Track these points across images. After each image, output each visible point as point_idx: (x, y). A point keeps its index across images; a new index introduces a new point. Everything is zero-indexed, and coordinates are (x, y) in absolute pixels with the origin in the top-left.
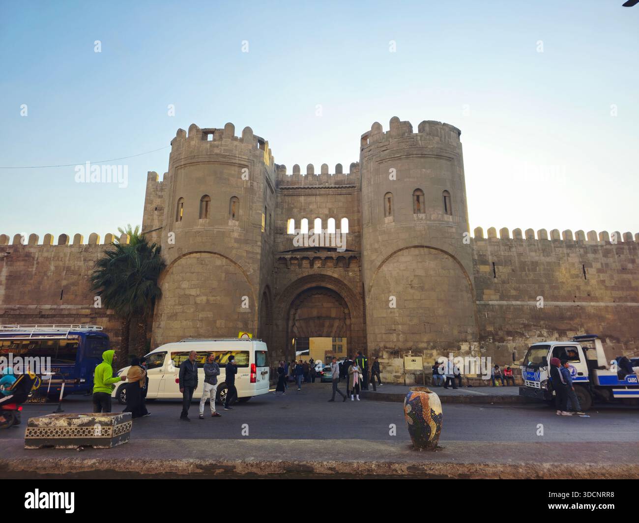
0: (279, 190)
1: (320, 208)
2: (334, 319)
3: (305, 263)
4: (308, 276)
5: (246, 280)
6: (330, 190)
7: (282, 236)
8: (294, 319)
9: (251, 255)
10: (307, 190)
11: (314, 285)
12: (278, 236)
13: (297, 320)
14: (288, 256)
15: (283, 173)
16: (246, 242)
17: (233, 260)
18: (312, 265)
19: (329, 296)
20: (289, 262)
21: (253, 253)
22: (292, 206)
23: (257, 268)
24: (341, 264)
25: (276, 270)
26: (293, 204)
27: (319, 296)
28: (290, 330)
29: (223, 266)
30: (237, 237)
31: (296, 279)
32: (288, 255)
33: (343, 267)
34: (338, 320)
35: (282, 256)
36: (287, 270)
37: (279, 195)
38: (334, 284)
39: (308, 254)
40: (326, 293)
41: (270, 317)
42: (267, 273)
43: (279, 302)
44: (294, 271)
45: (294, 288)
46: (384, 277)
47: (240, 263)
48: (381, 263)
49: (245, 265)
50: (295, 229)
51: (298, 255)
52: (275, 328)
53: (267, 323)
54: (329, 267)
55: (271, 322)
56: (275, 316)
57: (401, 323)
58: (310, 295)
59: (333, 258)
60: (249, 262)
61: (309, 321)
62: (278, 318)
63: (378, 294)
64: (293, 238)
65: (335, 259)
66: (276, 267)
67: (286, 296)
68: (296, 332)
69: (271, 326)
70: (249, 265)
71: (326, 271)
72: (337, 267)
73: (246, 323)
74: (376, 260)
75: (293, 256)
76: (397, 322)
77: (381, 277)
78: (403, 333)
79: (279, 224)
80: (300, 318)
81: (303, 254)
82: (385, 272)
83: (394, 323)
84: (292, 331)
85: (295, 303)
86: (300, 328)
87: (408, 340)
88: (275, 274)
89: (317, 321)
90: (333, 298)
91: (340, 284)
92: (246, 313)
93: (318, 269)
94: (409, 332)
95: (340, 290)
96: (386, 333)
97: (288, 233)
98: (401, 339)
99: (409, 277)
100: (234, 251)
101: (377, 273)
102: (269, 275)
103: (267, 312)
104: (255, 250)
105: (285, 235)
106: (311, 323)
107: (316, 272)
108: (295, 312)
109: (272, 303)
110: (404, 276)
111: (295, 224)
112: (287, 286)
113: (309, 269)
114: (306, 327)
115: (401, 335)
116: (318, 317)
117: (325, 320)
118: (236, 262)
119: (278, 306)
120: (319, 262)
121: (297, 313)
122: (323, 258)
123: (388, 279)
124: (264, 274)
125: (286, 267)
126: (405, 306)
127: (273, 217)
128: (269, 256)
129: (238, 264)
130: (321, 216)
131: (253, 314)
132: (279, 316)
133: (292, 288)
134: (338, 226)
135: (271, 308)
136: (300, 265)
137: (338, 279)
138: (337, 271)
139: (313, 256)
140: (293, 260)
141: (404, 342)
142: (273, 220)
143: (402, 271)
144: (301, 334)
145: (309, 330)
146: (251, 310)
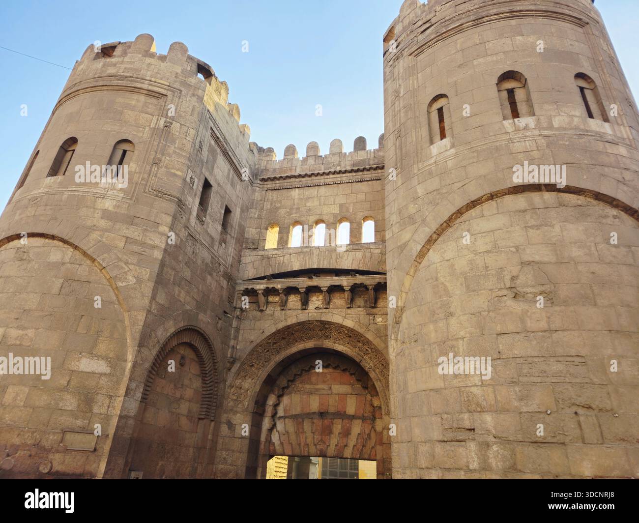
0: (259, 182)
1: (324, 205)
2: (352, 418)
3: (294, 301)
4: (299, 324)
5: (115, 298)
6: (344, 175)
7: (254, 253)
8: (274, 416)
9: (136, 248)
10: (304, 179)
11: (310, 344)
12: (247, 252)
13: (280, 418)
14: (261, 286)
15: (268, 158)
16: (131, 220)
17: (88, 252)
18: (305, 303)
19: (344, 370)
20: (262, 299)
21: (142, 244)
22: (278, 205)
23: (146, 277)
24: (360, 301)
25: (238, 313)
26: (280, 202)
28: (263, 438)
29: (63, 264)
30: (110, 208)
31: (274, 330)
32: (262, 284)
33: (365, 307)
34: (361, 421)
35: (250, 287)
36: (259, 313)
37: (258, 189)
38: (348, 344)
39: (298, 281)
40: (336, 365)
41: (209, 403)
42: (194, 304)
43: (239, 377)
44: (272, 315)
45: (270, 350)
46: (433, 279)
47: (103, 260)
48: (425, 245)
49: (118, 266)
50: (278, 241)
51: (279, 284)
52: (224, 429)
53: (201, 417)
54: (337, 308)
55: (213, 415)
56: (225, 403)
57: (492, 408)
58: (307, 369)
59: (344, 288)
60: (129, 262)
61: (303, 421)
62: (235, 409)
63: (420, 325)
64: (273, 255)
65: (347, 288)
66: (238, 308)
67: (253, 366)
68: (276, 443)
69: (213, 424)
70: (128, 267)
71: (330, 314)
72: (352, 308)
73: (87, 400)
74: (411, 241)
75: (271, 286)
76: (478, 405)
77: (427, 280)
78: (500, 440)
79: (252, 234)
80: (285, 413)
81: (288, 282)
82: (435, 265)
83: (469, 408)
84: (269, 441)
85: (278, 382)
86: (284, 434)
87: (519, 467)
88: (234, 320)
89: (318, 422)
90: (351, 374)
91: (359, 341)
92: (96, 373)
93: (316, 311)
94: (520, 437)
95: (360, 355)
96: (446, 440)
97: (266, 248)
98: (495, 462)
99: (505, 269)
100: (95, 235)
101: (414, 274)
102: (209, 312)
103: (204, 393)
104: (150, 239)
105: (260, 250)
106: (307, 426)
107: (313, 317)
108: (278, 402)
109: (217, 376)
110: (488, 269)
111: (280, 232)
112: (255, 344)
113: (300, 312)
114: (296, 432)
115: (495, 448)
116: (321, 413)
117: (335, 421)
118: (95, 257)
119: (238, 384)
120: (317, 298)
121: (281, 404)
122: (324, 289)
123: (443, 283)
124: (181, 301)
125: (257, 308)
126: (499, 352)
127: (238, 217)
128: (211, 275)
129: (99, 263)
130: (325, 218)
131: (115, 379)
132: (238, 405)
133: (268, 351)
134: (355, 233)
135: (216, 385)
136: (283, 305)
137: (354, 330)
138: (353, 314)
139: (306, 287)
140: (272, 295)
141: (507, 473)
142: (237, 222)
143: (482, 256)
144: (285, 447)
145: (302, 440)
146: (110, 368)
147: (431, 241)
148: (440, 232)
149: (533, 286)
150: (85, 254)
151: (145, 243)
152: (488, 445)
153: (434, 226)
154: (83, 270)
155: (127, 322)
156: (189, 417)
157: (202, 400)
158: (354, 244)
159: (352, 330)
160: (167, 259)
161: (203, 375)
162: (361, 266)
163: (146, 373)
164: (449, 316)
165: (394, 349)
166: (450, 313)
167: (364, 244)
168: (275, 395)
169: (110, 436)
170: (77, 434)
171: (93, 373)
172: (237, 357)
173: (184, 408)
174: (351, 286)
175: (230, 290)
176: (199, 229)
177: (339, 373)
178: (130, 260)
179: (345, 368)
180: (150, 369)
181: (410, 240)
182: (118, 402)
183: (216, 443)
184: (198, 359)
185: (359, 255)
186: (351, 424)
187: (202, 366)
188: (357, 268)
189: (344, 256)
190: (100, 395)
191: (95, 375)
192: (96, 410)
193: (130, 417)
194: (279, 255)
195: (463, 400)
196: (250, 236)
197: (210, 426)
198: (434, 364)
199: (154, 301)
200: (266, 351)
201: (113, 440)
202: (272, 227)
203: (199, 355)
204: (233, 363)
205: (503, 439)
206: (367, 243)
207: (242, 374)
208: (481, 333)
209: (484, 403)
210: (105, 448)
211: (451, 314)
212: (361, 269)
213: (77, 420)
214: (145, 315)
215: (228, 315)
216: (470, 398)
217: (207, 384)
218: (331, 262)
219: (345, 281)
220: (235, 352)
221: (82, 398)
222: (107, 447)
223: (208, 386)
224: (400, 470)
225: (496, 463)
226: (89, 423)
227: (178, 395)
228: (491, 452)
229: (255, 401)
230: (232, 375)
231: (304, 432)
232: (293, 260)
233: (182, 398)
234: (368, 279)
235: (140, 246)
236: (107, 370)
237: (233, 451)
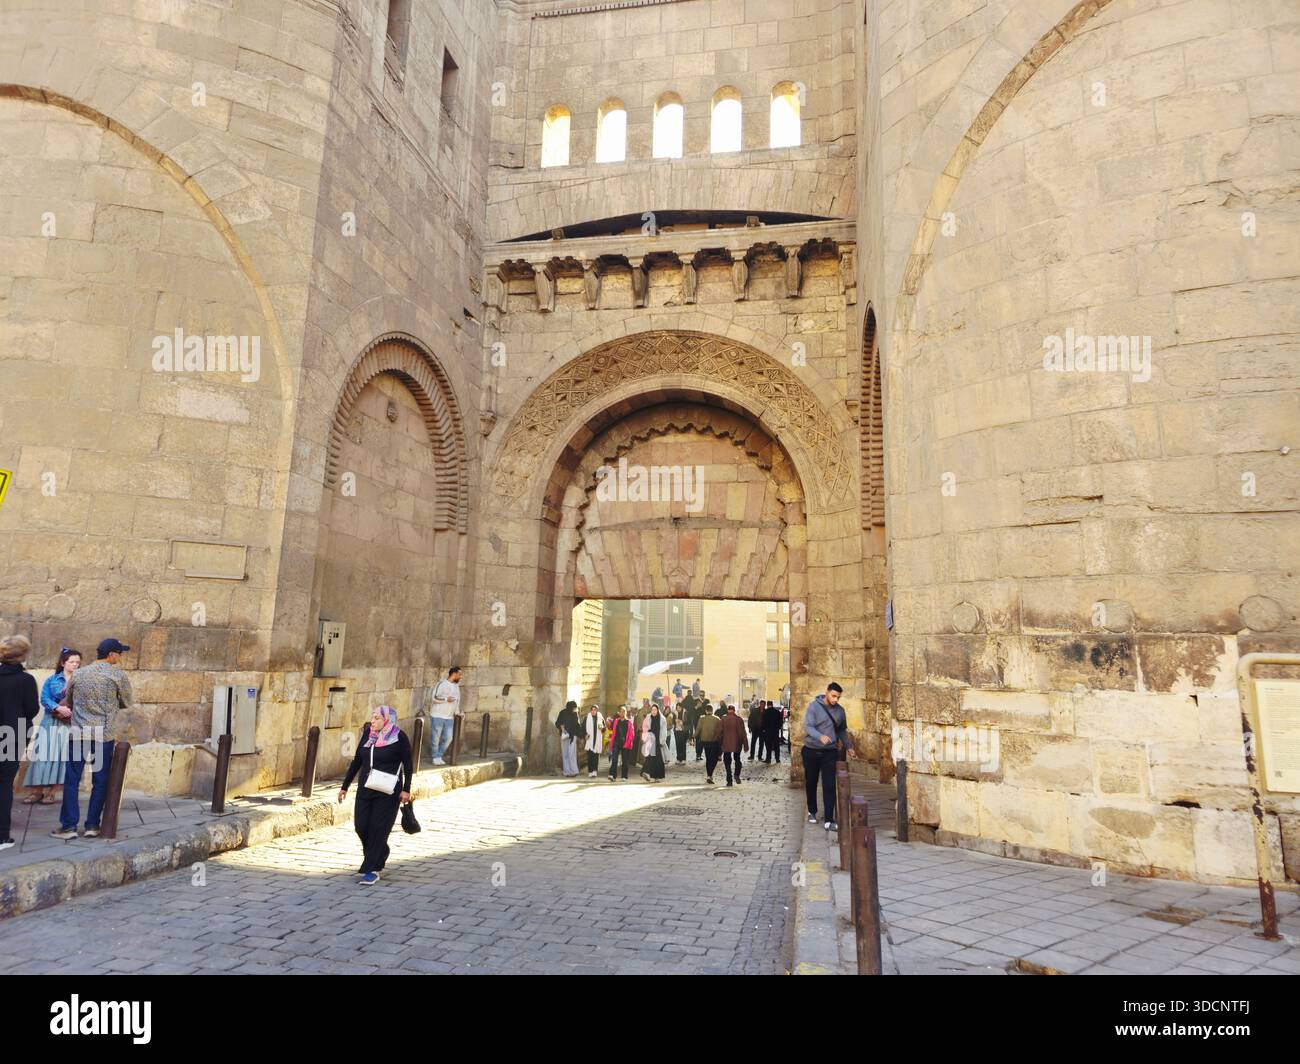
1: (678, 54)
2: (739, 525)
3: (616, 286)
4: (630, 339)
5: (228, 254)
7: (517, 177)
8: (580, 526)
9: (259, 132)
11: (652, 384)
12: (501, 175)
13: (593, 530)
14: (539, 255)
16: (233, 55)
18: (641, 293)
19: (721, 437)
20: (543, 284)
21: (272, 121)
22: (565, 57)
23: (294, 205)
24: (764, 285)
25: (494, 317)
26: (569, 49)
27: (681, 438)
28: (561, 567)
29: (86, 165)
30: (175, 22)
31: (575, 353)
32: (543, 249)
33: (776, 297)
34: (756, 530)
35: (515, 258)
36: (539, 318)
37: (512, 14)
38: (736, 379)
39: (624, 242)
40: (705, 426)
41: (453, 500)
42: (405, 285)
43: (508, 450)
44: (569, 321)
45: (569, 397)
46: (1011, 179)
47: (185, 157)
48: (997, 96)
49: (221, 173)
50: (572, 147)
51: (584, 250)
52: (486, 550)
53: (439, 526)
54: (715, 302)
55: (463, 523)
56: (483, 502)
57: (1151, 450)
58: (643, 435)
59: (732, 254)
60: (248, 165)
61: (639, 534)
62: (504, 514)
63: (971, 290)
64: (562, 181)
65: (738, 256)
66: (493, 306)
67: (533, 428)
68: (587, 577)
69: (464, 539)
70: (248, 178)
71: (699, 316)
72: (747, 300)
73: (211, 478)
74: (957, 90)
75: (563, 255)
76: (1115, 446)
77: (994, 184)
78: (1164, 514)
79: (507, 131)
80: (602, 521)
81: (603, 243)
82: (1020, 143)
83: (1093, 455)
84: (573, 573)
85: (584, 463)
86: (603, 560)
87: (1205, 562)
88: (486, 333)
89: (669, 533)
90: (737, 444)
91: (761, 373)
92: (218, 422)
93: (668, 310)
94: (1212, 505)
95: (761, 403)
96: (1030, 523)
97: (543, 166)
98: (1149, 555)
99: (1207, 137)
100: (150, 93)
101: (961, 172)
102: (435, 307)
103: (441, 480)
104: (286, 107)
105: (530, 171)
106: (647, 541)
107: (660, 323)
108: (586, 501)
109: (463, 446)
110: (1163, 140)
111: (574, 126)
112: (535, 383)
113: (632, 312)
114: (626, 555)
115: (1150, 529)
116: (675, 519)
117: (704, 531)
118: (161, 148)
119: (505, 465)
120: (669, 281)
121: (592, 505)
122: (687, 259)
123: (1039, 186)
124: (376, 274)
125: (534, 307)
126: (1177, 332)
127: (474, 85)
128: (432, 221)
129: (174, 164)
130: (682, 87)
131: (262, 435)
132: (509, 505)
133: (564, 398)
134: (755, 125)
135: (463, 465)
136: (592, 301)
137: (752, 348)
138: (750, 313)
139: (644, 254)
140: (565, 277)
141: (1175, 576)
142: (471, 98)
143: (1149, 110)
144: (607, 582)
145: (638, 569)
146: (248, 412)
147: (1012, 84)
148: (1035, 60)
149: (1275, 175)
150: (133, 140)
151: (276, 119)
152: (1134, 525)
154: (138, 181)
155: (267, 312)
156: (417, 523)
157: (438, 493)
158: (754, 151)
159: (747, 349)
160: (335, 163)
161: (437, 443)
162: (770, 202)
163: (328, 427)
164: (1051, 263)
165: (899, 352)
166: (1056, 255)
167: (776, 149)
168: (581, 488)
169: (272, 551)
170: (201, 547)
171: (211, 421)
172: (500, 409)
173: (405, 506)
174: (749, 250)
175: (472, 262)
176: (393, 98)
177: (711, 441)
178: (248, 160)
179: (722, 431)
180: (334, 419)
181: (953, 88)
182: (278, 484)
183: (474, 576)
184: (422, 410)
185: (766, 176)
186: (737, 537)
187: (432, 424)
188: (761, 208)
189: (731, 180)
190: (235, 468)
191: (218, 426)
192: (232, 498)
193: (306, 514)
194: (578, 182)
195: (1078, 440)
196: (504, 137)
197: (458, 543)
198: (1008, 373)
199: (320, 265)
200: (559, 398)
201: (281, 558)
202: (553, 115)
203: (424, 402)
204: (492, 421)
205: (1171, 510)
206: (785, 149)
207: (513, 444)
208: (1134, 292)
209: (1132, 442)
210: (265, 574)
211: (1059, 258)
212: (770, 209)
213: (196, 518)
214: (306, 296)
215: (473, 320)
216: (1097, 435)
217: (446, 462)
218: (701, 195)
219: (735, 240)
220: (494, 401)
221: (198, 473)
222: (270, 572)
223: (448, 465)
224: (910, 590)
225: (1152, 557)
226: (223, 526)
227: (391, 481)
228: (1140, 539)
229: (542, 498)
230: (493, 447)
231: (642, 555)
232: (609, 193)
233: (398, 487)
234: (785, 232)
235: (267, 126)
236: (243, 416)
237: (507, 590)
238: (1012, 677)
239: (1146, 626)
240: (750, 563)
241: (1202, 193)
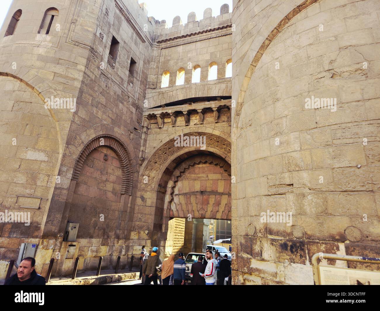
0: (156, 44)
1: (200, 54)
2: (222, 194)
3: (181, 120)
4: (184, 135)
6: (213, 32)
7: (154, 91)
8: (172, 194)
9: (62, 80)
10: (186, 39)
12: (150, 91)
13: (176, 195)
14: (158, 112)
15: (162, 27)
16: (57, 61)
17: (29, 83)
18: (188, 121)
19: (216, 165)
20: (160, 120)
21: (66, 77)
22: (169, 58)
24: (224, 118)
25: (145, 130)
26: (170, 56)
27: (204, 165)
28: (165, 207)
29: (14, 91)
30: (43, 54)
31: (168, 140)
32: (159, 110)
33: (228, 121)
34: (227, 196)
35: (151, 113)
36: (159, 130)
37: (155, 48)
38: (217, 147)
39: (182, 107)
40: (211, 162)
41: (127, 185)
42: (110, 121)
43: (148, 169)
44: (167, 131)
45: (167, 153)
46: (264, 76)
47: (39, 88)
48: (259, 51)
49: (49, 91)
50: (169, 82)
51: (170, 110)
52: (139, 201)
53: (122, 193)
54: (209, 123)
55: (131, 192)
56: (139, 185)
57: (309, 167)
58: (192, 164)
59: (213, 109)
60: (57, 89)
61: (190, 197)
62: (146, 189)
63: (254, 113)
64: (166, 91)
65: (214, 109)
66: (145, 127)
67: (156, 162)
68: (174, 210)
69: (131, 197)
70: (57, 93)
71: (204, 127)
72: (219, 122)
73: (33, 178)
75: (164, 111)
76: (297, 165)
77: (260, 78)
78: (314, 191)
79: (152, 79)
80: (179, 192)
81: (176, 108)
82: (267, 64)
83: (289, 168)
84: (169, 209)
85: (174, 173)
86: (179, 205)
87: (330, 211)
88: (143, 135)
89: (199, 197)
90: (221, 167)
91: (224, 144)
92: (38, 161)
93: (195, 126)
94: (332, 188)
95: (225, 154)
96: (270, 194)
97: (161, 87)
98: (309, 208)
99: (325, 55)
100: (33, 72)
101: (251, 76)
102: (122, 127)
103: (124, 178)
104: (71, 74)
105: (158, 89)
106: (193, 199)
107: (193, 130)
108: (174, 185)
109: (132, 168)
110: (310, 58)
111: (170, 76)
112: (156, 149)
113: (185, 127)
114: (186, 204)
115: (310, 197)
116: (202, 192)
117: (211, 196)
118: (33, 86)
119: (147, 174)
120: (196, 118)
121: (176, 187)
122: (199, 111)
123: (272, 77)
124: (99, 118)
125: (157, 127)
126: (316, 123)
127: (142, 67)
128: (123, 103)
129: (36, 90)
130: (200, 63)
131: (51, 165)
132: (148, 186)
133: (166, 153)
134: (221, 72)
135: (132, 174)
136: (174, 124)
138: (219, 126)
139: (187, 110)
140: (167, 118)
141: (319, 216)
142: (140, 70)
143: (305, 49)
144: (180, 212)
145: (190, 208)
146: (48, 158)
147: (264, 47)
148: (270, 39)
149: (350, 66)
150: (27, 84)
151: (67, 77)
152: (304, 196)
153: (266, 33)
154: (27, 95)
155: (58, 129)
156: (114, 192)
157: (123, 183)
158: (220, 79)
159: (219, 137)
160: (85, 88)
161: (122, 167)
162: (224, 93)
163: (74, 162)
164: (276, 102)
165: (235, 134)
166: (277, 99)
167: (227, 78)
168: (173, 181)
169: (49, 200)
170: (27, 198)
171: (36, 160)
172: (146, 158)
173: (109, 187)
174: (218, 108)
175: (138, 115)
176: (110, 71)
177: (213, 166)
178: (57, 88)
179: (216, 163)
180: (78, 160)
181: (248, 51)
182: (54, 179)
183: (134, 209)
184: (118, 157)
185: (223, 86)
186: (221, 198)
187: (121, 162)
188: (222, 95)
189: (213, 88)
190: (41, 174)
191: (37, 162)
192: (39, 183)
193: (63, 189)
194: (170, 91)
195: (285, 163)
196: (151, 80)
197: (129, 199)
198: (263, 140)
199: (76, 116)
200: (164, 153)
201: (51, 202)
202: (166, 74)
203: (118, 155)
204: (143, 160)
205: (317, 190)
206: (229, 78)
207: (149, 167)
208: (302, 109)
209: (302, 164)
210: (46, 207)
211: (278, 100)
212: (224, 95)
213: (26, 189)
214: (70, 124)
215: (138, 131)
216: (291, 161)
217: (125, 173)
218: (204, 92)
219: (213, 105)
220: (144, 154)
221: (30, 176)
222: (47, 206)
223: (126, 174)
224: (237, 218)
225: (311, 209)
226: (35, 192)
227: (104, 178)
228: (306, 201)
229: (158, 184)
230: (143, 168)
231: (191, 203)
232: (178, 93)
233: (107, 180)
234: (229, 102)
235: (64, 78)
236: (46, 159)
237: (145, 214)
238: (265, 256)
239: (309, 237)
240: (225, 207)
241: (324, 74)
